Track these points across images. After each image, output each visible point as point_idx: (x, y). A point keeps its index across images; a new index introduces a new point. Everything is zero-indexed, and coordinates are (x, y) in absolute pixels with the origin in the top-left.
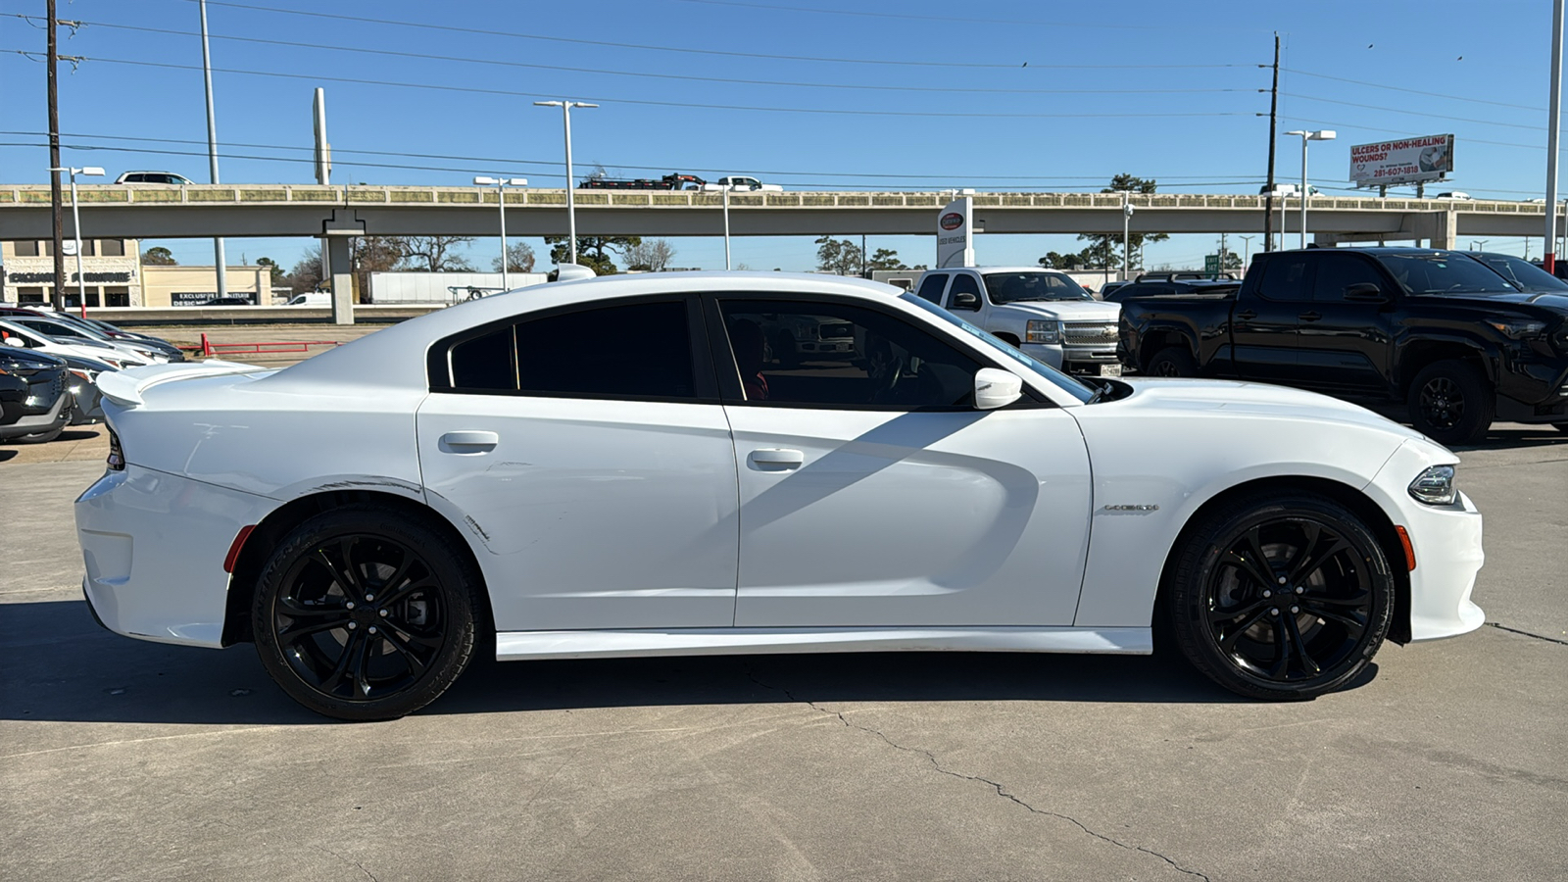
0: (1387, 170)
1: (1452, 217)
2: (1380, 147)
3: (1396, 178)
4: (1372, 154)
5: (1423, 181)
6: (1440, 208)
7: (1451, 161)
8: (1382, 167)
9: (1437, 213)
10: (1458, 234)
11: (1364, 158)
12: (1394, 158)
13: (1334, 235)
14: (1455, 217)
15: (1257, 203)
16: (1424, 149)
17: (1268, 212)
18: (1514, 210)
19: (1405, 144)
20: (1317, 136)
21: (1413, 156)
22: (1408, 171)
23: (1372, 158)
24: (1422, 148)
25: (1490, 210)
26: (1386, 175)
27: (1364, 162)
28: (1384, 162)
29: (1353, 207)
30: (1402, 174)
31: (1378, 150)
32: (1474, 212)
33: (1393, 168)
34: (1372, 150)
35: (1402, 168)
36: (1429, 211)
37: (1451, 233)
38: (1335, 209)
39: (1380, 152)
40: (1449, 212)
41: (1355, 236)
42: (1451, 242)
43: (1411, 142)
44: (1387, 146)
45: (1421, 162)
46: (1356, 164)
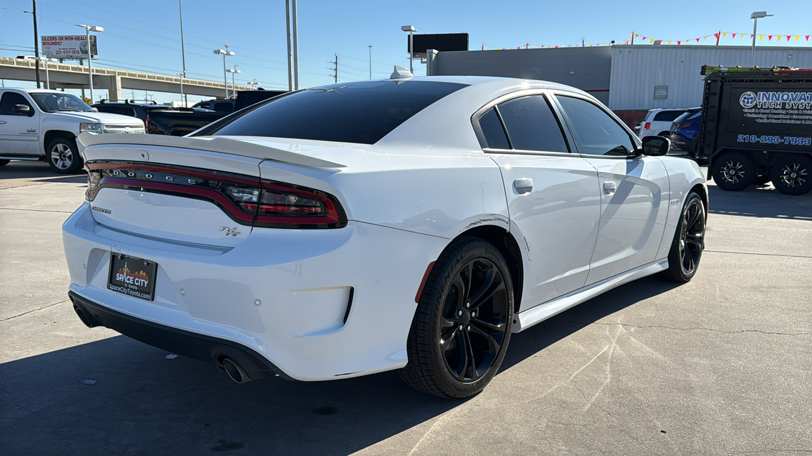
0: (63, 51)
1: (118, 79)
2: (57, 38)
3: (68, 56)
4: (53, 41)
5: (82, 59)
6: (111, 73)
7: (96, 50)
8: (60, 49)
9: (111, 76)
10: (122, 88)
11: (49, 43)
12: (66, 44)
13: (55, 84)
14: (120, 79)
15: (13, 63)
16: (82, 42)
17: (37, 69)
18: (145, 77)
19: (71, 38)
20: (93, 29)
21: (76, 45)
22: (74, 52)
23: (53, 43)
24: (80, 41)
25: (134, 76)
26: (63, 54)
27: (49, 46)
28: (60, 47)
29: (67, 69)
30: (71, 54)
31: (56, 40)
32: (127, 77)
33: (66, 50)
34: (53, 40)
35: (71, 50)
36: (106, 74)
37: (119, 87)
38: (58, 70)
39: (58, 41)
40: (117, 76)
41: (68, 85)
42: (119, 91)
43: (74, 37)
44: (61, 38)
45: (81, 48)
46: (45, 46)
